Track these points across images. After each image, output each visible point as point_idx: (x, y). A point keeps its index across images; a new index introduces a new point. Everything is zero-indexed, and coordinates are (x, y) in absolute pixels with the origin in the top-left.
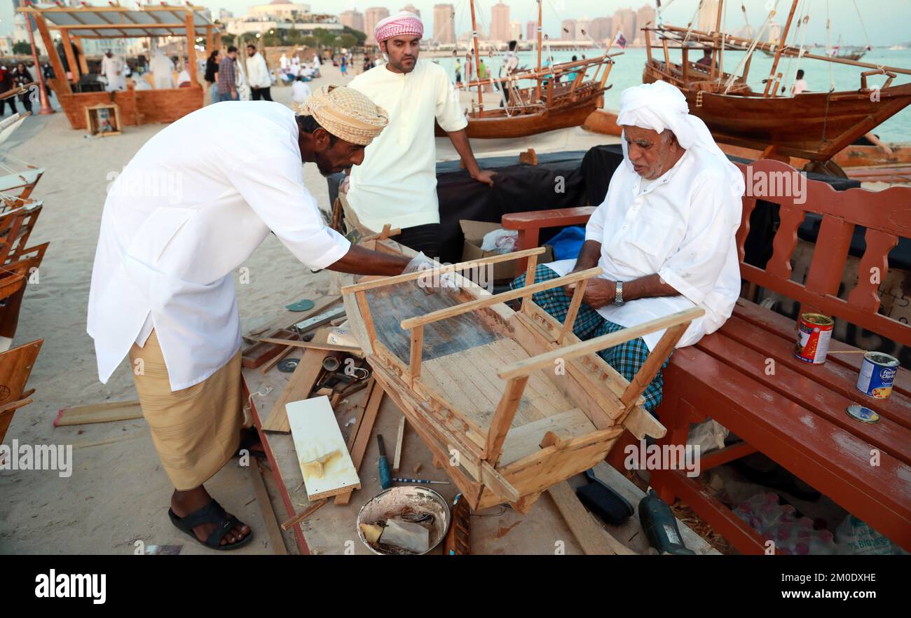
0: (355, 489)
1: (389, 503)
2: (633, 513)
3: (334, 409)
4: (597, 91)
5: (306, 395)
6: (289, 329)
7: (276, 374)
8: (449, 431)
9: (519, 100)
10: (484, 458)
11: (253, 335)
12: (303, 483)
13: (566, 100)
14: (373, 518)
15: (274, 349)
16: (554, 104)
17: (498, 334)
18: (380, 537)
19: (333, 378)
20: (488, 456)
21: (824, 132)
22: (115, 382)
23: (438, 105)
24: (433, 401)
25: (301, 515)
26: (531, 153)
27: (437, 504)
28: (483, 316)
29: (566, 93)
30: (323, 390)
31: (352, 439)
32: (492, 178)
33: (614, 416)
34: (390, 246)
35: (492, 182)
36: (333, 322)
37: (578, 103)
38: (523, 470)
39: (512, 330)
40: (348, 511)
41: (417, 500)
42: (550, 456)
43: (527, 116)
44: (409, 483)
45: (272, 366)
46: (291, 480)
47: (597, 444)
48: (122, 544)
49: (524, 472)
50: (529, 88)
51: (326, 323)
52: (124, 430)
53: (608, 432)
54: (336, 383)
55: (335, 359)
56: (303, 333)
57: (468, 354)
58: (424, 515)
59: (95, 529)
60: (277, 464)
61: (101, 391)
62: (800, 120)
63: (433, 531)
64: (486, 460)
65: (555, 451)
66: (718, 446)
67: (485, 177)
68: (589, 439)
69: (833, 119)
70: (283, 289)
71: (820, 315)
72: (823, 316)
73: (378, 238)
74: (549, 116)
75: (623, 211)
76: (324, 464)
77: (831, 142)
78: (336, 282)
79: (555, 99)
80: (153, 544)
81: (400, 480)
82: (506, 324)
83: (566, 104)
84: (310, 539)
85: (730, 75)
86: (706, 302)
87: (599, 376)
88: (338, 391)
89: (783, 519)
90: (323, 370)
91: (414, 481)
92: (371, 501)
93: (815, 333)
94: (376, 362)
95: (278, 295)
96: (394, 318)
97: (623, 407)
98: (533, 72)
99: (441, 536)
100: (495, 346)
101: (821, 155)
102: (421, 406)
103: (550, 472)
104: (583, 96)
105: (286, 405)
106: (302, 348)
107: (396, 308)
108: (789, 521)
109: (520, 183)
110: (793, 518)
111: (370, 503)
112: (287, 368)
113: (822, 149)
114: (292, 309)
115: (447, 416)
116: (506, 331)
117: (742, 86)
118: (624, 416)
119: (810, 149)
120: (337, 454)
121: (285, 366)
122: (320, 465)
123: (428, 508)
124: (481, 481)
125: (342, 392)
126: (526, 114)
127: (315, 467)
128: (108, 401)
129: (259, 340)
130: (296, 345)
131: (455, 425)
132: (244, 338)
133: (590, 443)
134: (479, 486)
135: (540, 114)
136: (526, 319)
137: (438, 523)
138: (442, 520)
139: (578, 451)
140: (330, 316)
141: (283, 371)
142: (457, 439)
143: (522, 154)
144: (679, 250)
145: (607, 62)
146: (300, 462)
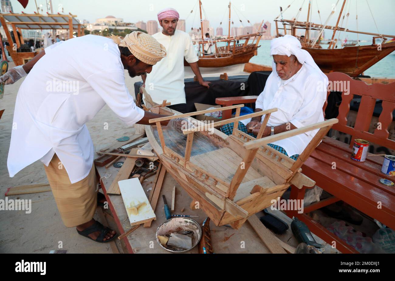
0: (153, 220)
1: (170, 226)
2: (288, 228)
3: (142, 184)
4: (255, 48)
5: (128, 177)
6: (118, 149)
7: (113, 169)
8: (207, 185)
9: (220, 51)
10: (227, 197)
11: (101, 151)
12: (128, 217)
13: (241, 51)
14: (163, 233)
15: (112, 158)
16: (236, 53)
17: (220, 146)
18: (167, 242)
19: (140, 170)
20: (229, 195)
21: (356, 63)
22: (35, 175)
23: (185, 51)
24: (197, 171)
25: (128, 232)
26: (225, 75)
27: (194, 226)
28: (212, 139)
29: (241, 48)
30: (135, 175)
31: (150, 197)
32: (209, 84)
33: (286, 178)
34: (166, 110)
35: (209, 86)
36: (138, 146)
37: (246, 53)
38: (243, 204)
39: (228, 144)
40: (151, 230)
41: (184, 225)
42: (257, 197)
43: (224, 58)
44: (179, 216)
45: (111, 165)
46: (122, 216)
47: (278, 192)
48: (38, 250)
49: (244, 205)
50: (224, 47)
51: (135, 146)
52: (39, 197)
53: (283, 186)
54: (142, 172)
55: (141, 161)
56: (125, 151)
57: (208, 154)
58: (188, 232)
59: (24, 243)
60: (115, 209)
61: (28, 179)
62: (345, 58)
63: (193, 239)
64: (228, 198)
65: (259, 194)
66: (317, 201)
67: (205, 84)
68: (275, 189)
69: (360, 58)
70: (113, 135)
71: (362, 140)
72: (364, 140)
73: (160, 106)
74: (234, 58)
75: (273, 94)
76: (138, 208)
77: (359, 68)
78: (138, 131)
79: (236, 50)
80: (53, 250)
81: (175, 215)
82: (225, 141)
83: (241, 53)
84: (132, 244)
85: (312, 41)
86: (311, 135)
87: (277, 159)
88: (143, 176)
89: (349, 232)
90: (135, 166)
91: (181, 216)
92: (162, 225)
93: (361, 147)
94: (165, 157)
95: (111, 138)
96: (170, 140)
97: (292, 173)
98: (226, 39)
99: (197, 241)
100: (220, 151)
101: (354, 74)
102: (191, 175)
103: (254, 207)
104: (248, 50)
105: (118, 182)
106: (124, 157)
107: (170, 136)
108: (351, 233)
109: (221, 87)
110: (353, 232)
111: (162, 226)
112: (118, 166)
113: (355, 72)
114: (120, 140)
115: (205, 178)
116: (225, 145)
117: (318, 45)
118: (291, 178)
119: (350, 72)
120: (144, 204)
121: (117, 165)
122: (136, 209)
123: (190, 228)
124: (225, 209)
125: (144, 176)
126: (223, 57)
127: (133, 209)
128: (32, 184)
129: (104, 153)
130: (122, 156)
131: (210, 182)
132: (97, 153)
133: (274, 191)
134: (223, 212)
135: (230, 57)
136: (235, 137)
137: (195, 235)
138: (197, 233)
139: (269, 195)
140: (137, 143)
141: (116, 167)
142: (212, 188)
143: (221, 75)
144: (299, 111)
145: (259, 35)
146: (126, 208)
